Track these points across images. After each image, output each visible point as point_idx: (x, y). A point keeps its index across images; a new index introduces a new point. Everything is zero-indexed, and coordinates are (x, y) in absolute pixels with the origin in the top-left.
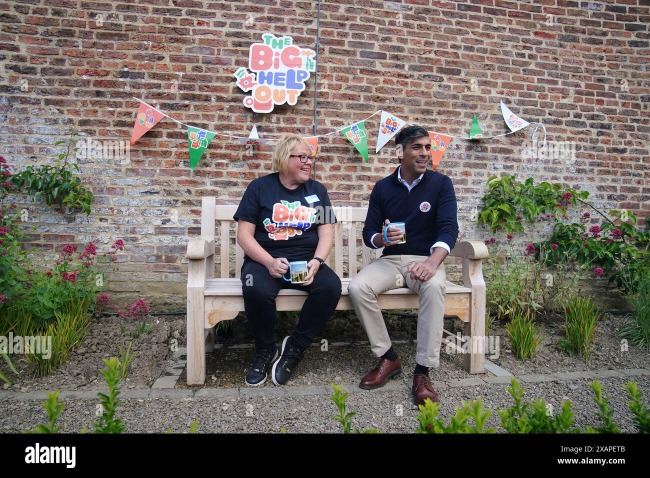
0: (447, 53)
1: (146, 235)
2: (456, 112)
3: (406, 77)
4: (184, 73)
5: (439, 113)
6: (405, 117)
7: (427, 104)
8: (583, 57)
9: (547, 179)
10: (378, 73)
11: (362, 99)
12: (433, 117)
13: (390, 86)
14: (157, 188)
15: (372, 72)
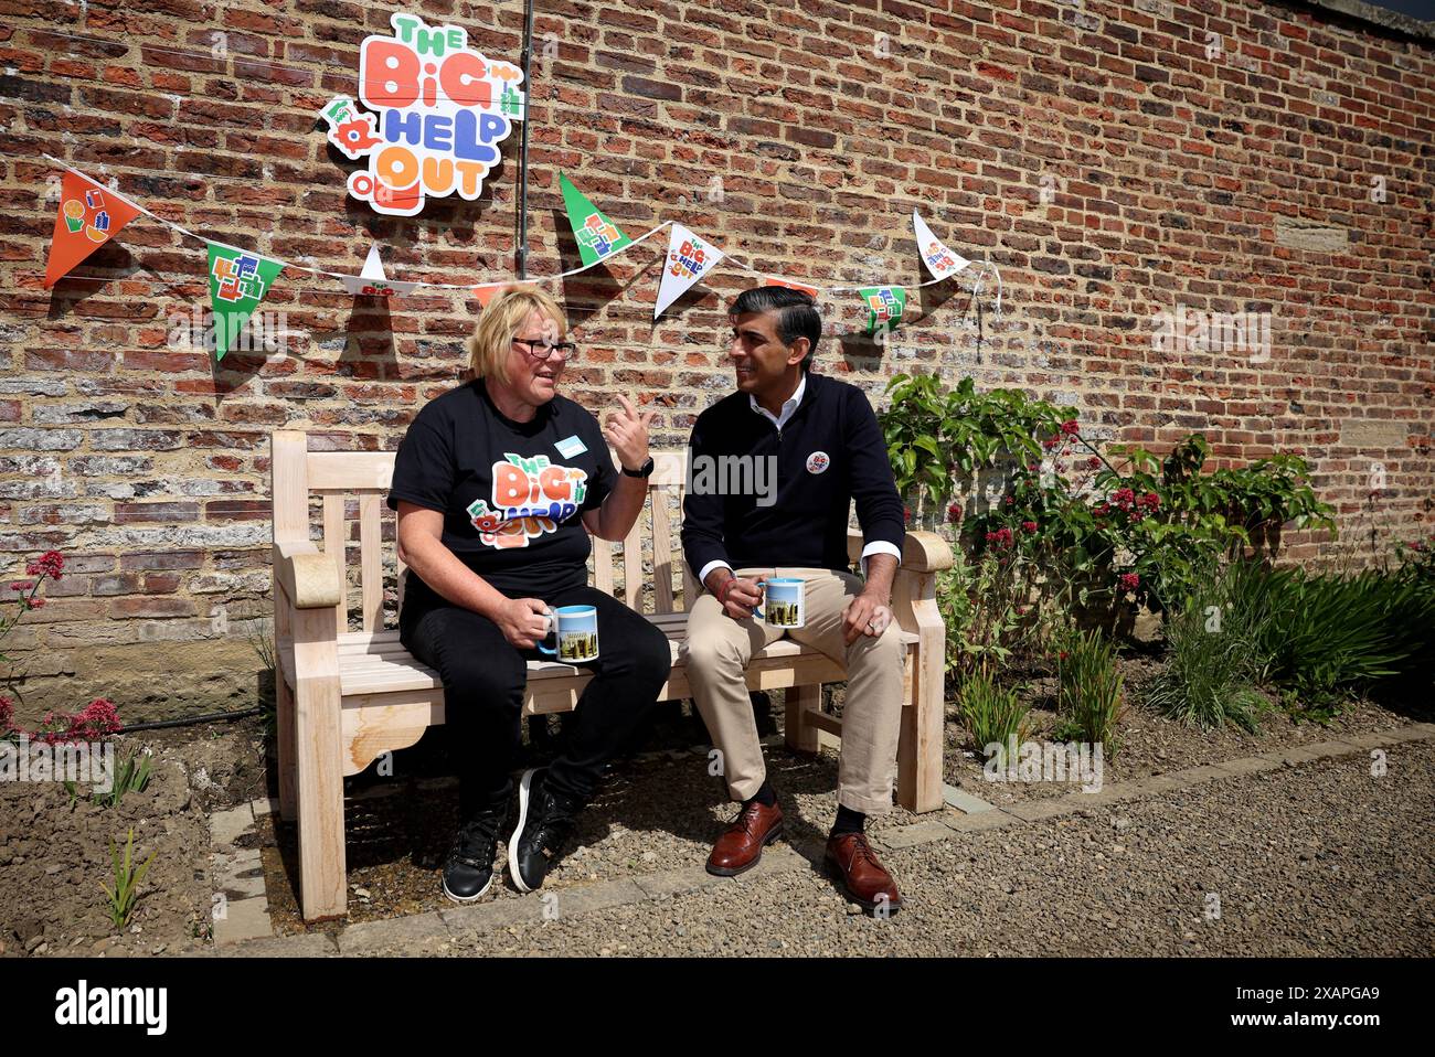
0: (809, 96)
1: (90, 525)
2: (825, 230)
3: (723, 146)
4: (186, 99)
5: (790, 232)
6: (720, 238)
7: (766, 209)
8: (1065, 126)
9: (997, 379)
10: (662, 131)
11: (626, 193)
12: (778, 240)
13: (689, 165)
14: (118, 401)
15: (648, 127)
